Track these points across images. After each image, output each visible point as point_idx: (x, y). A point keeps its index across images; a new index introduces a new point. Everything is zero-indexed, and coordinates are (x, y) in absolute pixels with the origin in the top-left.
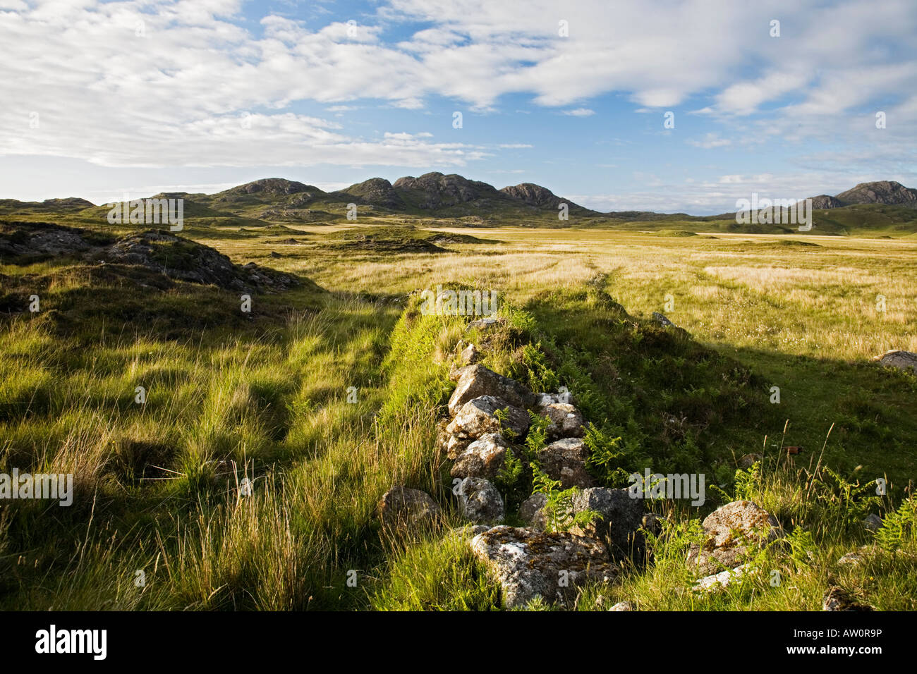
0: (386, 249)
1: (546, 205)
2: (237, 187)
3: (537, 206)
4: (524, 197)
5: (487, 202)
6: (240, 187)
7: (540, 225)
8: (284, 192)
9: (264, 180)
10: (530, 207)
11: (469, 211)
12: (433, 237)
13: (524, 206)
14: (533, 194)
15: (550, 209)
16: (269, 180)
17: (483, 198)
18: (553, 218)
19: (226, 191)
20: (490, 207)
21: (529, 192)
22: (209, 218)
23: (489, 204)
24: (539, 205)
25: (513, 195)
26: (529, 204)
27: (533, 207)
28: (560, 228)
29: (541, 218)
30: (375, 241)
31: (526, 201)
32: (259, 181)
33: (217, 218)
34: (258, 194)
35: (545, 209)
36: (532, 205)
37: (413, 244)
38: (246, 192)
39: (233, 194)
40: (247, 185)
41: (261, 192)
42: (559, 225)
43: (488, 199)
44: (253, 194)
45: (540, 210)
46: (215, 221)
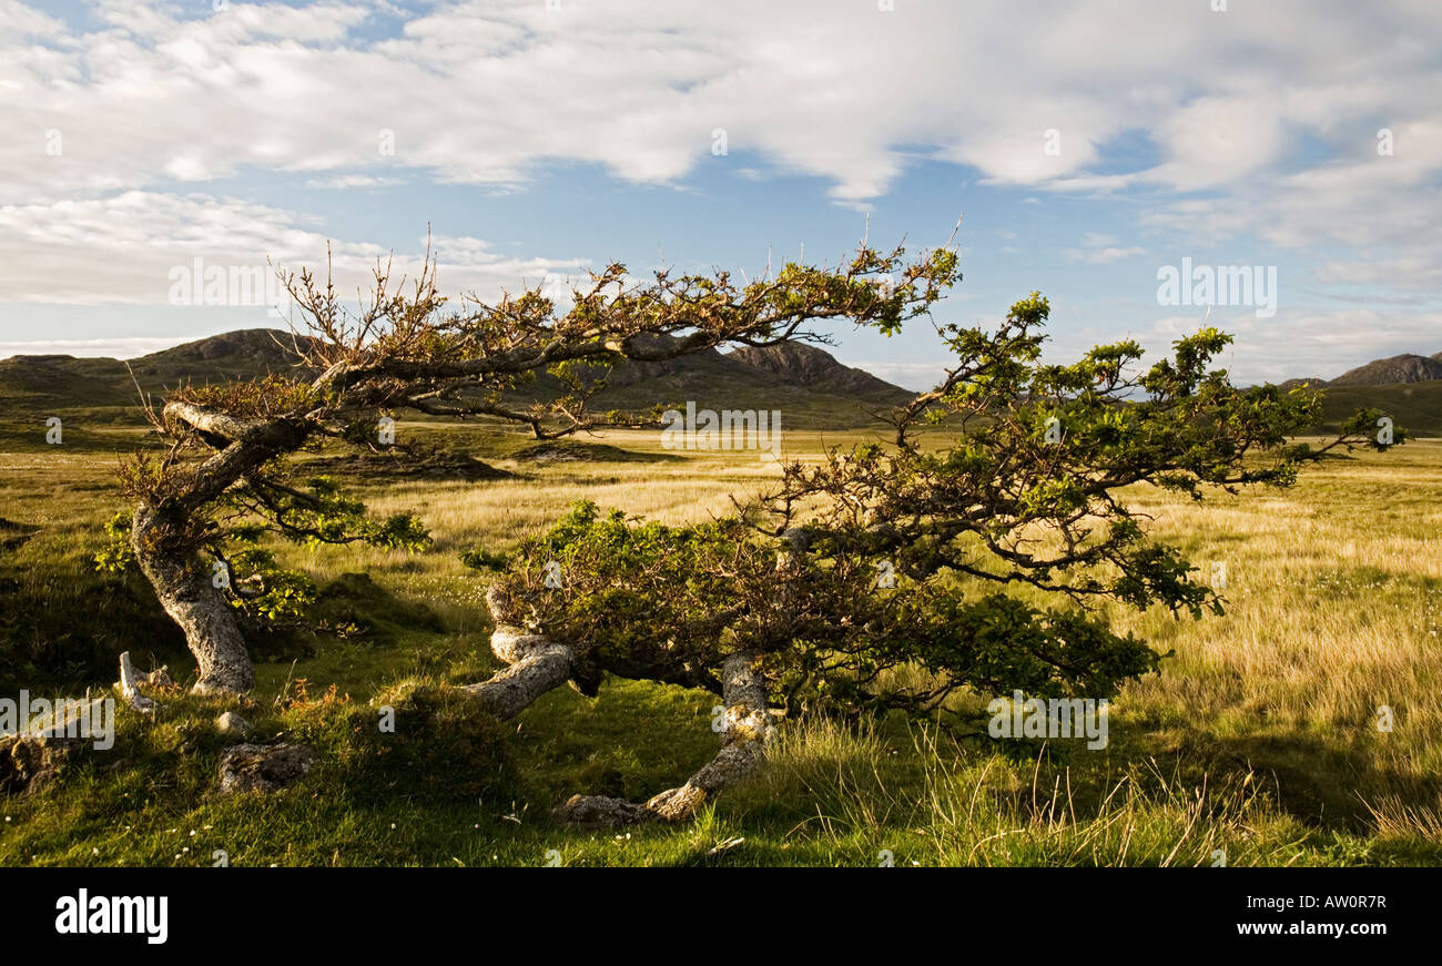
0: (383, 474)
1: (821, 384)
2: (182, 346)
3: (803, 385)
4: (776, 368)
5: (698, 378)
6: (189, 345)
7: (805, 423)
8: (281, 357)
9: (241, 331)
10: (787, 387)
11: (661, 395)
12: (532, 449)
13: (776, 385)
14: (794, 361)
15: (829, 392)
16: (250, 333)
17: (692, 370)
18: (834, 408)
19: (159, 353)
20: (705, 387)
21: (788, 359)
22: (112, 409)
23: (702, 383)
24: (808, 384)
25: (755, 363)
26: (786, 382)
27: (795, 388)
28: (845, 429)
29: (809, 409)
30: (366, 458)
31: (781, 375)
32: (229, 335)
33: (127, 408)
34: (227, 359)
35: (820, 392)
36: (793, 384)
37: (442, 463)
38: (200, 356)
39: (172, 360)
40: (204, 341)
41: (231, 357)
42: (845, 423)
43: (701, 373)
44: (214, 361)
45: (808, 393)
46: (123, 414)
